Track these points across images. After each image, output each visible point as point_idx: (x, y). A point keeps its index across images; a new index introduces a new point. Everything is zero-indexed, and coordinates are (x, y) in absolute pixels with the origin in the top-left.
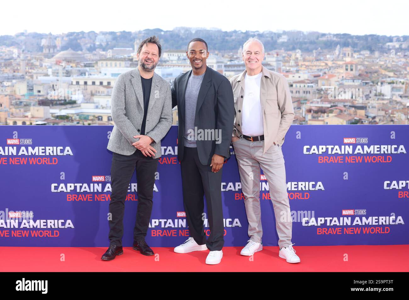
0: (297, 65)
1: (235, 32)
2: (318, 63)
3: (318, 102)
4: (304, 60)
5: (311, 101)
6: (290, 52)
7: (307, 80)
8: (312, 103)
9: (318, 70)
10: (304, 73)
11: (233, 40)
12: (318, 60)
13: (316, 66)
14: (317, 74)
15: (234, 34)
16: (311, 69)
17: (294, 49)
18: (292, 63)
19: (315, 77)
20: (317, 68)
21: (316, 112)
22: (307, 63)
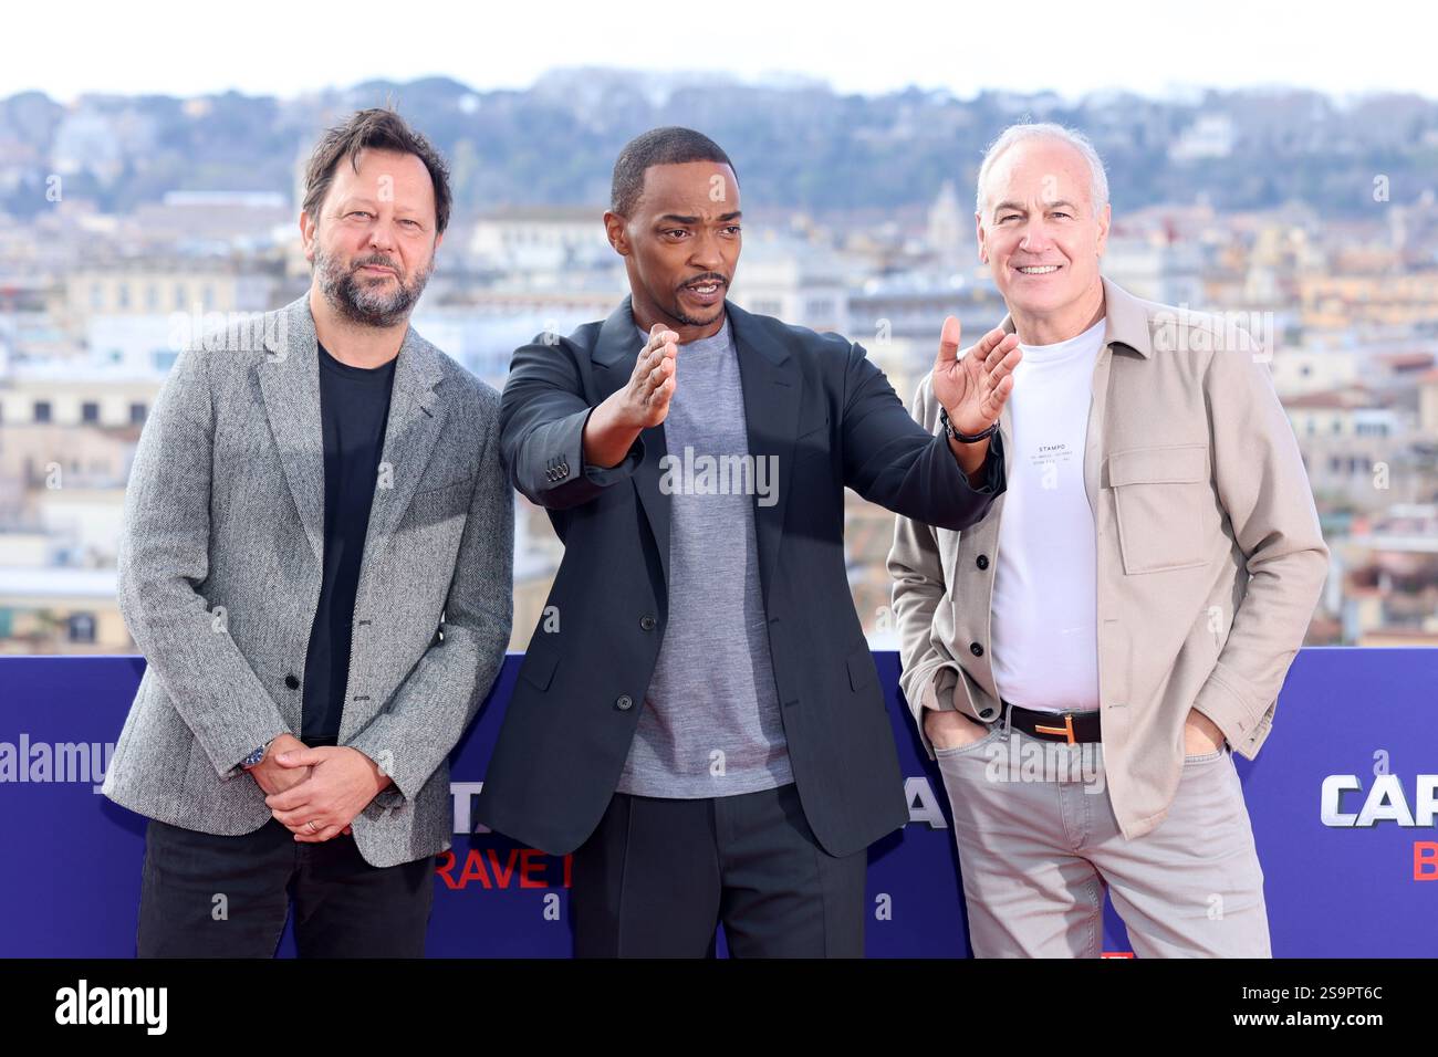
0: (1293, 300)
1: (913, 96)
2: (1418, 286)
3: (1419, 526)
4: (1336, 267)
5: (1376, 518)
6: (1248, 222)
7: (1357, 388)
8: (1383, 527)
9: (1419, 326)
10: (1336, 348)
11: (901, 149)
12: (1415, 267)
13: (1406, 303)
14: (1411, 349)
15: (905, 111)
16: (1377, 323)
17: (1269, 199)
18: (1261, 284)
19: (1403, 367)
20: (1414, 315)
21: (1412, 584)
22: (1352, 288)
